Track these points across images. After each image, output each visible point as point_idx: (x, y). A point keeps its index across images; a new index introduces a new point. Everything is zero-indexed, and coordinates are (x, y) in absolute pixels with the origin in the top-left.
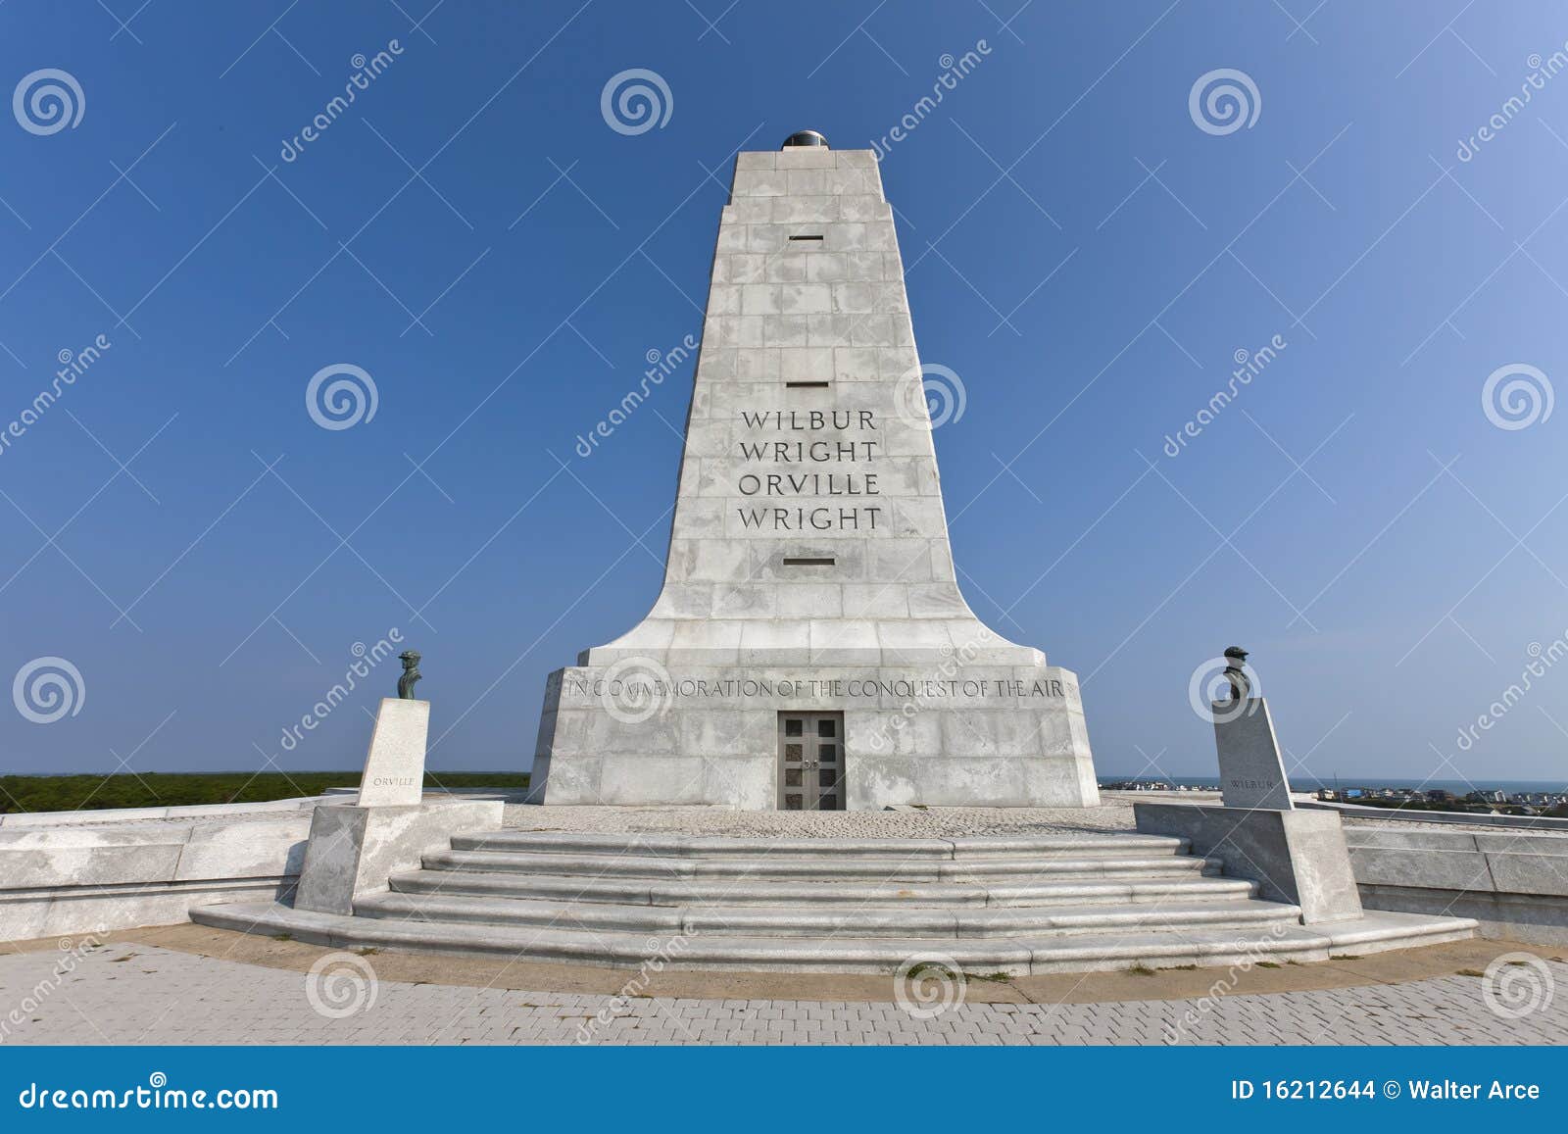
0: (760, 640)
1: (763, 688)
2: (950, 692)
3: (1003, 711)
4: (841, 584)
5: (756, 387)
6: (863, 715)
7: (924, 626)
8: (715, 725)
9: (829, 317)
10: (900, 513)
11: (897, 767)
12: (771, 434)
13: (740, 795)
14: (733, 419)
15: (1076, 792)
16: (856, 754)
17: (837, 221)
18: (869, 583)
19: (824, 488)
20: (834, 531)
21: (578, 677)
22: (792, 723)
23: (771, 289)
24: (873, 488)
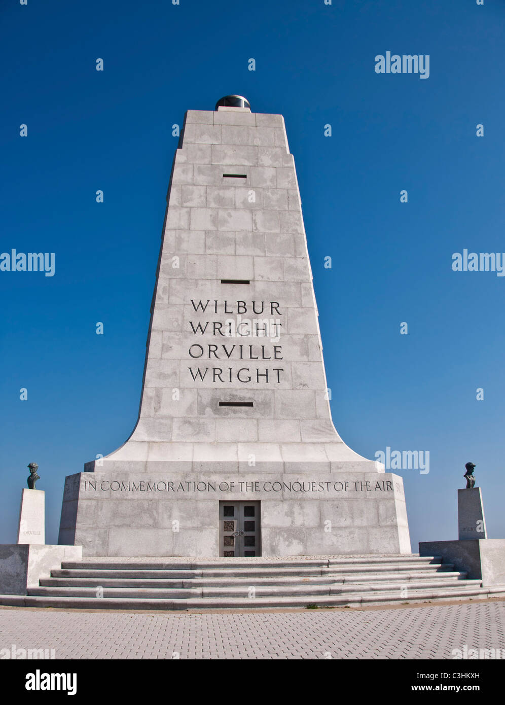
0: (205, 455)
1: (210, 486)
2: (326, 489)
3: (357, 499)
4: (258, 420)
5: (200, 282)
7: (311, 448)
8: (180, 509)
9: (251, 234)
10: (296, 373)
11: (293, 533)
14: (185, 305)
15: (397, 546)
16: (267, 526)
17: (256, 165)
18: (275, 419)
19: (246, 355)
20: (253, 384)
21: (90, 478)
22: (228, 508)
23: (210, 212)
24: (278, 356)
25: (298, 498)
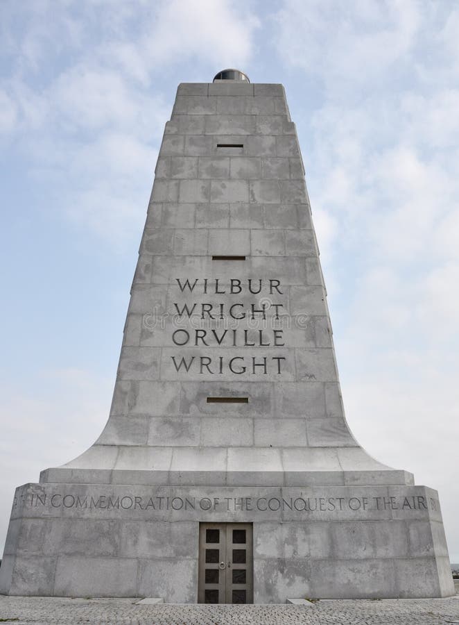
0: (187, 464)
1: (188, 503)
2: (338, 507)
3: (379, 521)
4: (253, 419)
5: (188, 259)
6: (269, 526)
7: (319, 453)
8: (148, 533)
9: (247, 206)
10: (300, 361)
11: (296, 568)
12: (199, 297)
13: (168, 591)
14: (169, 284)
15: (435, 585)
16: (261, 557)
17: (254, 134)
18: (275, 418)
19: (240, 341)
20: (248, 376)
21: (39, 491)
22: (212, 533)
23: (201, 183)
24: (279, 341)
25: (303, 519)
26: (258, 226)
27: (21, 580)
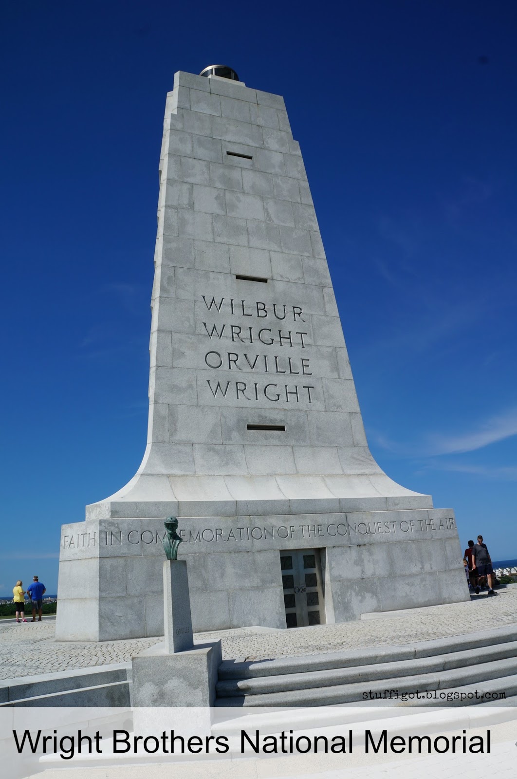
1: (267, 532)
2: (392, 529)
3: (425, 541)
4: (292, 447)
5: (211, 275)
6: (339, 550)
7: (357, 481)
8: (234, 565)
9: (264, 225)
10: (328, 392)
11: (365, 586)
12: (228, 318)
14: (195, 301)
18: (312, 446)
19: (272, 367)
20: (282, 404)
21: (113, 528)
22: (287, 559)
23: (216, 193)
24: (307, 370)
26: (276, 248)
27: (109, 624)
